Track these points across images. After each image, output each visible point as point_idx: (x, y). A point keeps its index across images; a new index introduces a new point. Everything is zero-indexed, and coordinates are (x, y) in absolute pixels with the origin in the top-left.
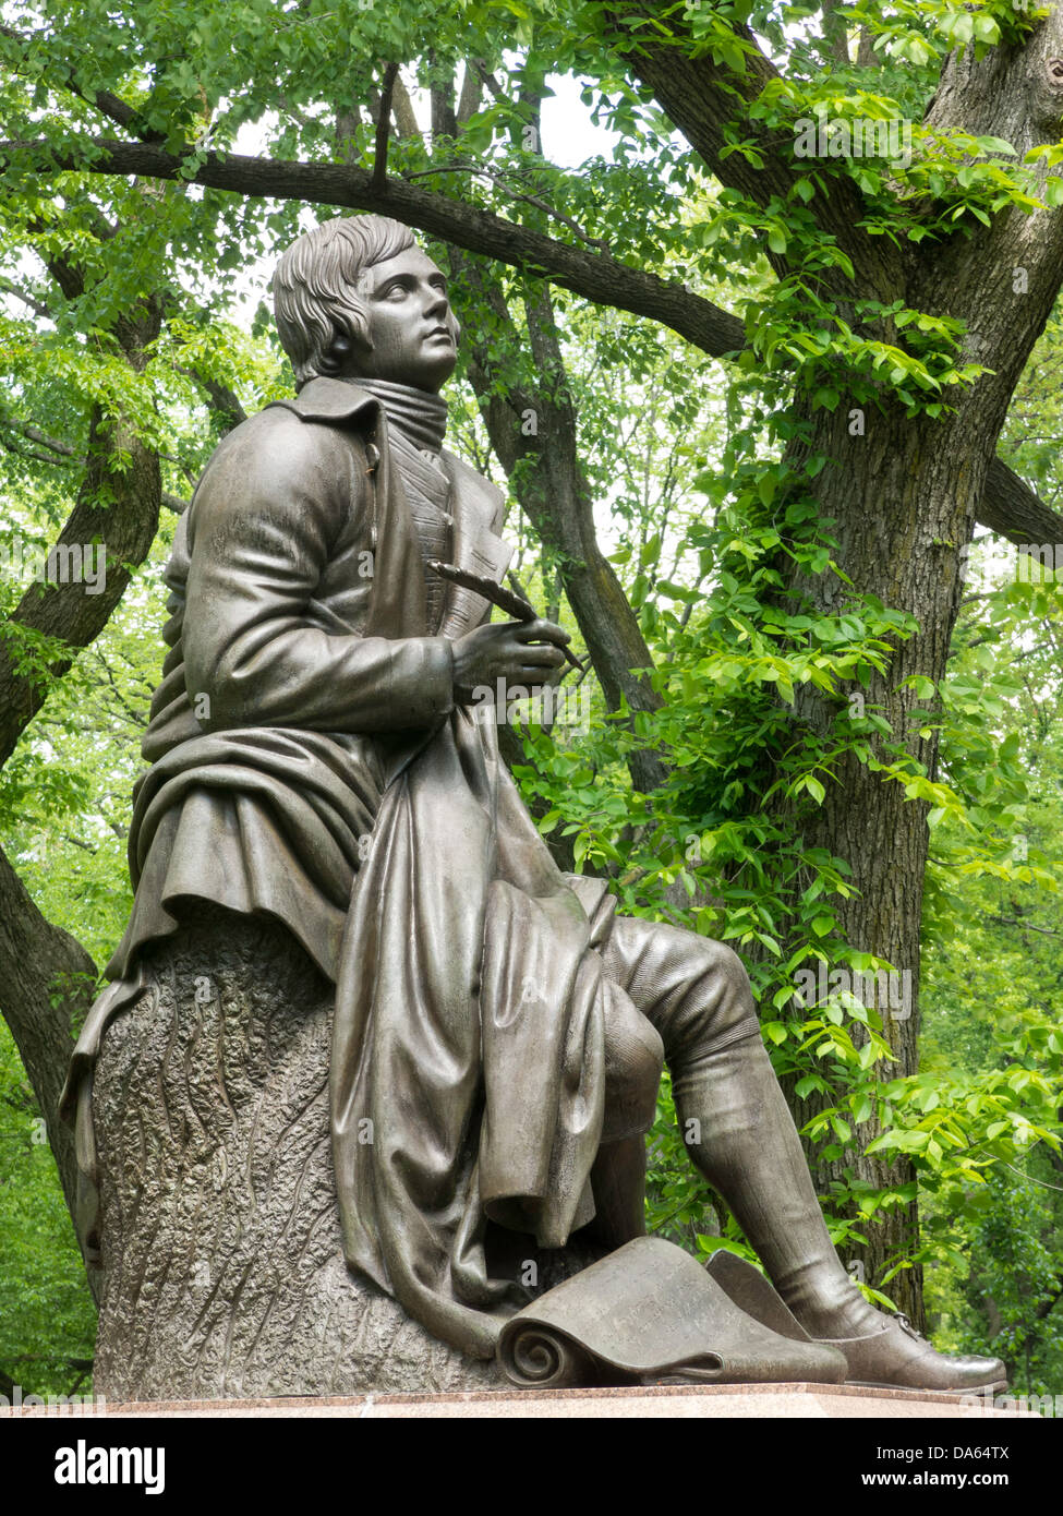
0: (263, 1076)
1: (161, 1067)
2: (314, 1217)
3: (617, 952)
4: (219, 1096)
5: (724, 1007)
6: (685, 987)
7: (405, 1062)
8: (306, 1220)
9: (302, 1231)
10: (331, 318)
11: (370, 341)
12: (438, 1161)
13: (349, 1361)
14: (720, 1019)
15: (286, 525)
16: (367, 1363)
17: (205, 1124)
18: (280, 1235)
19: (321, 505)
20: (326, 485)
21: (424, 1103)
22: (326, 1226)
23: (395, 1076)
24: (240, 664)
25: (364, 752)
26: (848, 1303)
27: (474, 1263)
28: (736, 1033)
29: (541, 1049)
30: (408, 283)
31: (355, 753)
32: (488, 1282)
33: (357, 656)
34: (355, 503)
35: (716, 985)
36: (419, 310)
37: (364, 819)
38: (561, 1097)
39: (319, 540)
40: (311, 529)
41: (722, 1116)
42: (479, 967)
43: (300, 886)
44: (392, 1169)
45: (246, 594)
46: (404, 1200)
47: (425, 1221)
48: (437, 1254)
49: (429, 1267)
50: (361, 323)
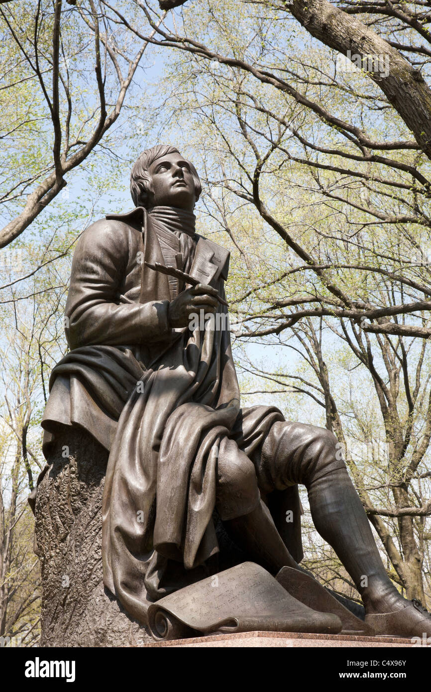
0: (86, 499)
1: (49, 500)
2: (95, 562)
3: (273, 435)
4: (68, 511)
5: (323, 455)
6: (302, 448)
7: (124, 482)
8: (91, 564)
9: (89, 569)
11: (153, 191)
12: (137, 530)
13: (93, 632)
14: (320, 461)
15: (96, 261)
16: (100, 633)
17: (64, 523)
18: (81, 572)
19: (110, 250)
20: (113, 242)
21: (133, 502)
22: (99, 567)
23: (120, 490)
24: (75, 320)
25: (133, 353)
26: (387, 594)
27: (154, 581)
28: (329, 468)
29: (177, 470)
30: (167, 165)
31: (128, 353)
32: (159, 588)
33: (123, 310)
34: (131, 250)
35: (317, 447)
36: (171, 175)
37: (129, 381)
38: (190, 494)
39: (112, 266)
40: (107, 261)
41: (323, 507)
42: (160, 436)
43: (96, 411)
44: (115, 535)
45: (79, 291)
46: (120, 550)
47: (135, 561)
48: (141, 576)
49: (136, 583)
50: (147, 184)
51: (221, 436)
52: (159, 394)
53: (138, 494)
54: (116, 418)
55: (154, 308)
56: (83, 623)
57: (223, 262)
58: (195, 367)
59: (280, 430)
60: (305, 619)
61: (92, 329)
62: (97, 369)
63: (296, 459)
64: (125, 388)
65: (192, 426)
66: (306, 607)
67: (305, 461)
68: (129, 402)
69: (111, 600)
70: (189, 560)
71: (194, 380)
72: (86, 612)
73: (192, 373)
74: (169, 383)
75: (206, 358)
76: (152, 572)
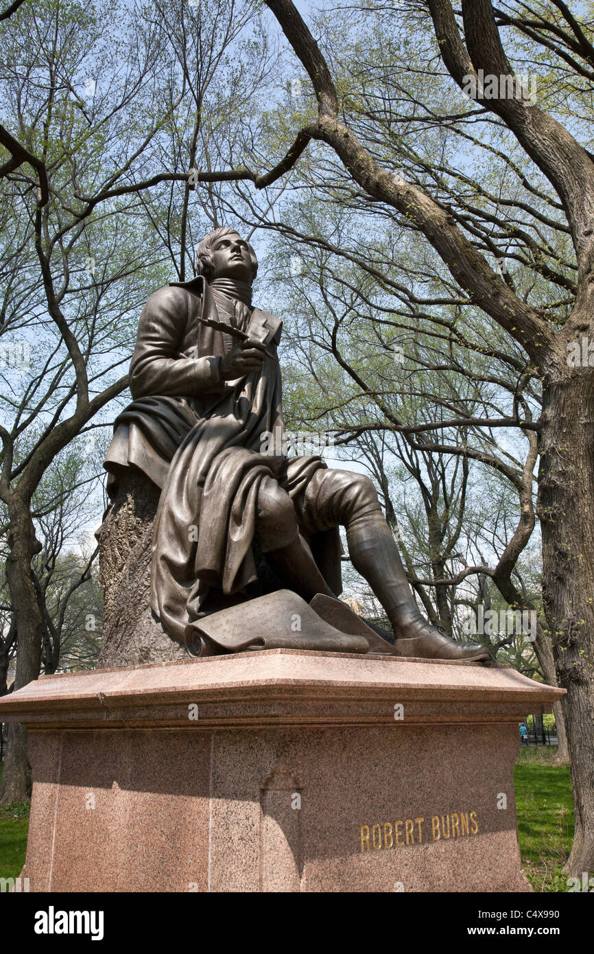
0: (141, 533)
3: (316, 481)
4: (125, 544)
5: (360, 498)
6: (341, 491)
7: (171, 515)
8: (141, 590)
9: (140, 595)
10: (202, 261)
11: (214, 265)
12: (181, 559)
13: (139, 650)
14: (358, 503)
15: (158, 321)
16: (144, 651)
17: (121, 555)
18: (132, 597)
19: (170, 311)
20: (173, 304)
21: (179, 534)
23: (167, 523)
24: (137, 373)
25: (188, 403)
26: (414, 622)
27: (195, 604)
28: (367, 509)
29: (218, 504)
30: (227, 243)
31: (183, 403)
32: (199, 612)
33: (179, 364)
34: (190, 313)
35: (356, 490)
36: (229, 251)
37: (183, 427)
38: (230, 525)
39: (172, 326)
40: (167, 321)
41: (360, 544)
42: (205, 474)
43: (151, 453)
44: (160, 563)
45: (142, 348)
46: (164, 577)
47: (179, 587)
48: (184, 601)
49: (179, 607)
50: (209, 259)
51: (262, 474)
52: (208, 439)
53: (183, 526)
54: (169, 460)
55: (208, 362)
56: (131, 642)
57: (276, 329)
58: (245, 416)
59: (322, 475)
60: (333, 640)
61: (151, 381)
62: (154, 416)
63: (335, 500)
64: (179, 434)
65: (234, 463)
66: (337, 631)
67: (344, 503)
68: (181, 446)
69: (157, 622)
70: (228, 586)
71: (242, 428)
72: (135, 632)
73: (241, 422)
74: (218, 430)
75: (256, 410)
76: (194, 597)
